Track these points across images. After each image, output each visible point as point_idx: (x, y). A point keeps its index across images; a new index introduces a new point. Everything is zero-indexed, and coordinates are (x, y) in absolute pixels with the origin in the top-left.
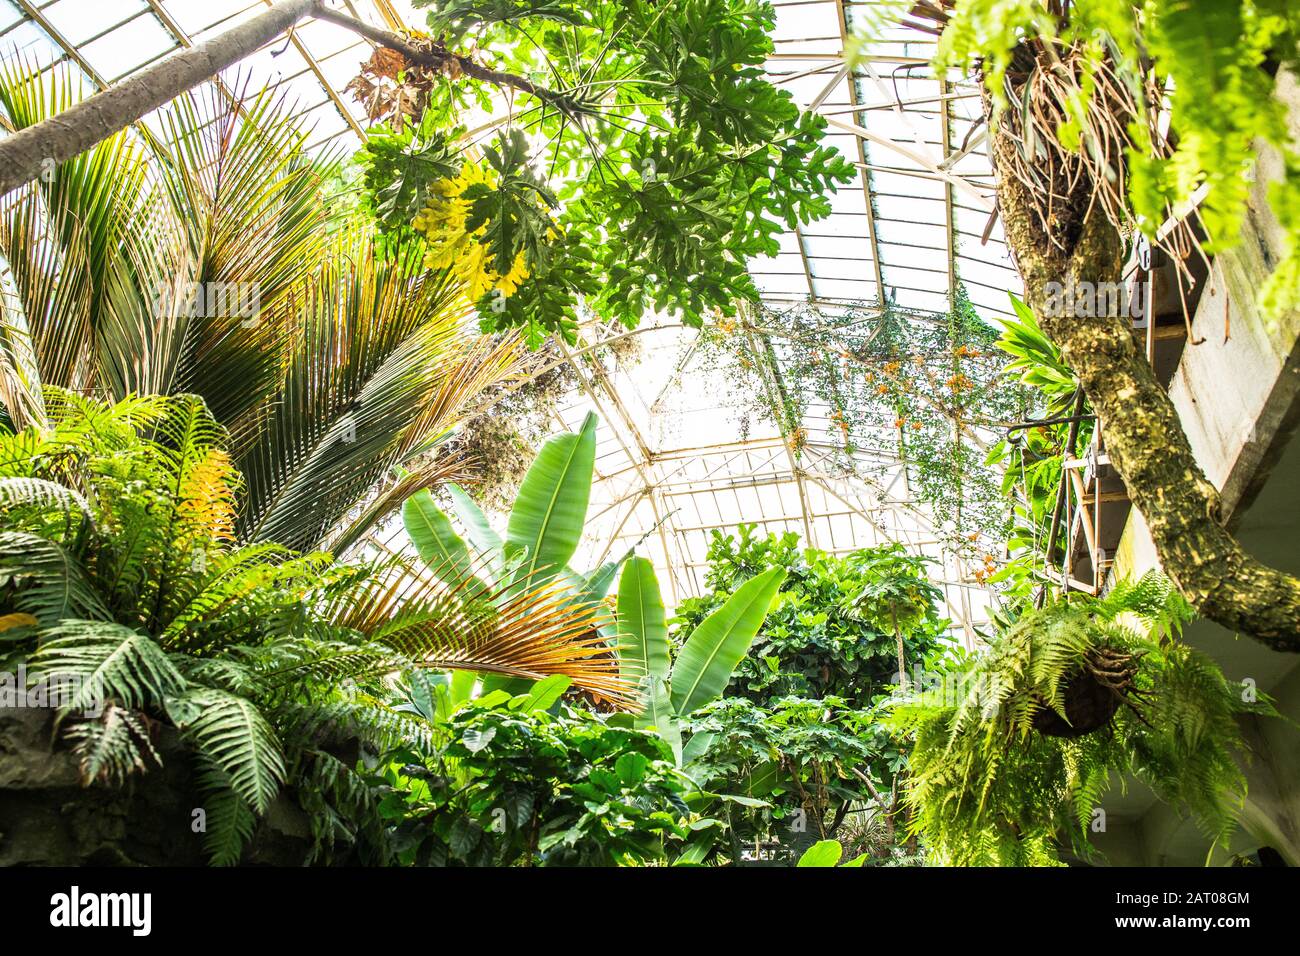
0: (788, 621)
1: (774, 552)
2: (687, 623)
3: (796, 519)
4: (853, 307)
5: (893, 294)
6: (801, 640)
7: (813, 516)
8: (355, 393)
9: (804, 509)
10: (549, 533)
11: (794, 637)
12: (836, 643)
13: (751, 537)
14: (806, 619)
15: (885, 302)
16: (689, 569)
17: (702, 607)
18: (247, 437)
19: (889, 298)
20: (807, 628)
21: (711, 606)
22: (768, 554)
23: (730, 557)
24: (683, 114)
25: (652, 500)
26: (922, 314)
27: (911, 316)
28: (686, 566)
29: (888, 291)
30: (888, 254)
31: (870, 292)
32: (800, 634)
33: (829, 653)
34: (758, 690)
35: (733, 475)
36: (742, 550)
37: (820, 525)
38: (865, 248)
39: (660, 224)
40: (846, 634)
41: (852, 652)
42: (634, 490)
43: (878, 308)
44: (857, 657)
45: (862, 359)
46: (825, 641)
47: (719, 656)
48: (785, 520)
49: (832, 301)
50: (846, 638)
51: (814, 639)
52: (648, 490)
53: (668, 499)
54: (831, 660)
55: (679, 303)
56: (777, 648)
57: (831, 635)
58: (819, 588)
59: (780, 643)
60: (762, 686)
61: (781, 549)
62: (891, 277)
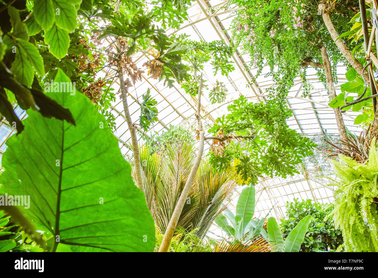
0: (313, 226)
1: (305, 205)
2: (284, 228)
3: (308, 191)
4: (315, 135)
5: (326, 131)
6: (318, 231)
7: (313, 189)
8: (211, 201)
9: (310, 188)
10: (246, 212)
11: (316, 230)
12: (329, 231)
13: (297, 202)
14: (318, 225)
15: (324, 133)
16: (279, 208)
17: (287, 223)
18: (192, 215)
19: (325, 132)
20: (319, 228)
21: (290, 222)
22: (303, 206)
23: (293, 208)
24: (278, 142)
25: (266, 191)
26: (335, 135)
27: (332, 136)
28: (278, 207)
29: (324, 130)
30: (322, 122)
31: (319, 131)
32: (317, 230)
33: (327, 234)
34: (308, 247)
35: (288, 182)
36: (296, 206)
37: (316, 191)
38: (316, 121)
39: (276, 162)
40: (331, 228)
41: (334, 233)
42: (260, 189)
43: (322, 134)
44: (336, 234)
45: (320, 150)
46: (325, 231)
47: (296, 241)
48: (305, 191)
49: (309, 134)
50: (331, 229)
51: (322, 231)
52: (265, 188)
53: (270, 189)
54: (328, 236)
55: (281, 174)
56: (311, 234)
57: (327, 229)
58: (320, 214)
59: (312, 233)
60: (309, 245)
61: (307, 204)
62: (324, 127)
